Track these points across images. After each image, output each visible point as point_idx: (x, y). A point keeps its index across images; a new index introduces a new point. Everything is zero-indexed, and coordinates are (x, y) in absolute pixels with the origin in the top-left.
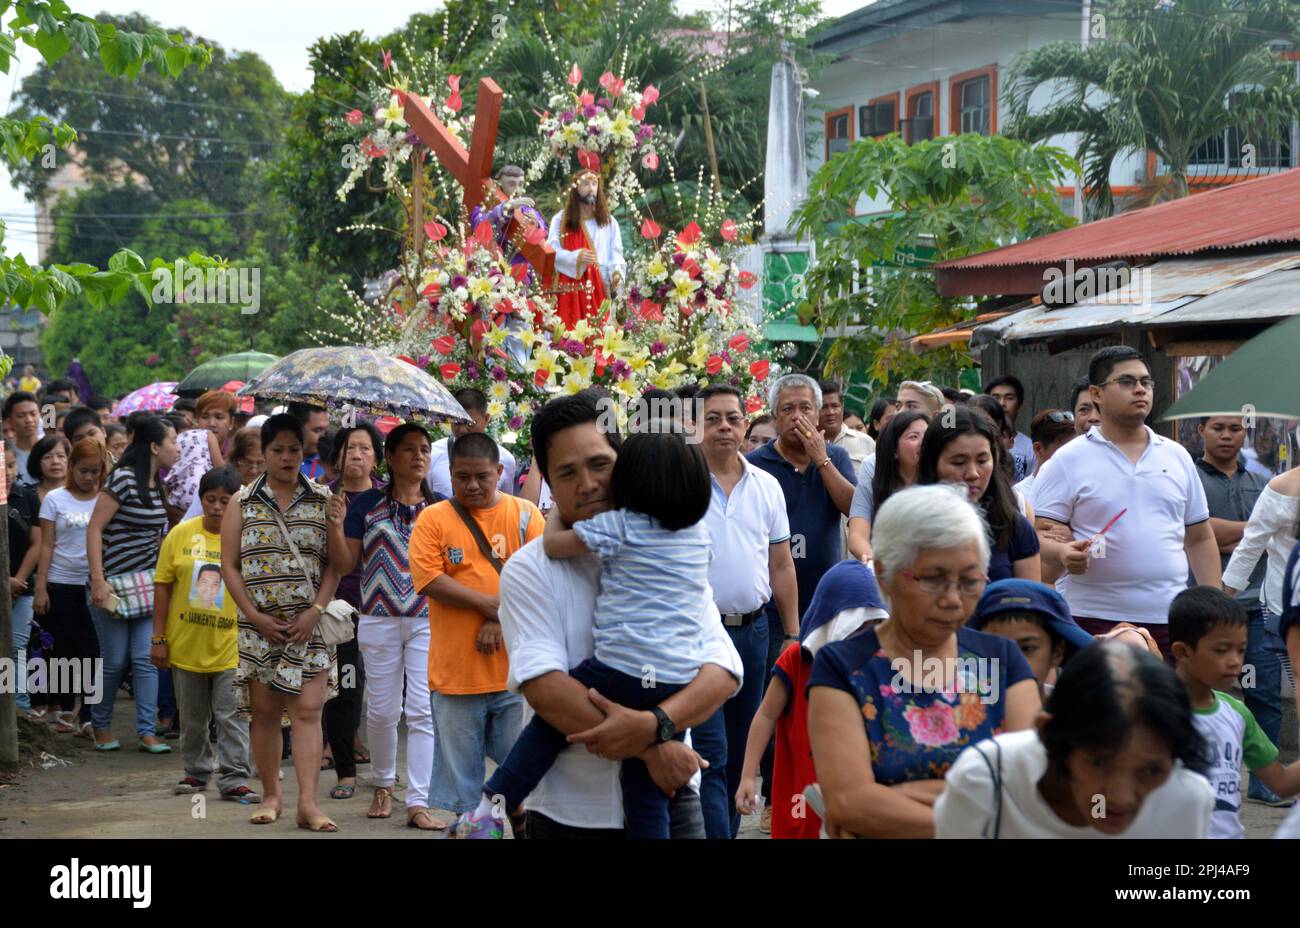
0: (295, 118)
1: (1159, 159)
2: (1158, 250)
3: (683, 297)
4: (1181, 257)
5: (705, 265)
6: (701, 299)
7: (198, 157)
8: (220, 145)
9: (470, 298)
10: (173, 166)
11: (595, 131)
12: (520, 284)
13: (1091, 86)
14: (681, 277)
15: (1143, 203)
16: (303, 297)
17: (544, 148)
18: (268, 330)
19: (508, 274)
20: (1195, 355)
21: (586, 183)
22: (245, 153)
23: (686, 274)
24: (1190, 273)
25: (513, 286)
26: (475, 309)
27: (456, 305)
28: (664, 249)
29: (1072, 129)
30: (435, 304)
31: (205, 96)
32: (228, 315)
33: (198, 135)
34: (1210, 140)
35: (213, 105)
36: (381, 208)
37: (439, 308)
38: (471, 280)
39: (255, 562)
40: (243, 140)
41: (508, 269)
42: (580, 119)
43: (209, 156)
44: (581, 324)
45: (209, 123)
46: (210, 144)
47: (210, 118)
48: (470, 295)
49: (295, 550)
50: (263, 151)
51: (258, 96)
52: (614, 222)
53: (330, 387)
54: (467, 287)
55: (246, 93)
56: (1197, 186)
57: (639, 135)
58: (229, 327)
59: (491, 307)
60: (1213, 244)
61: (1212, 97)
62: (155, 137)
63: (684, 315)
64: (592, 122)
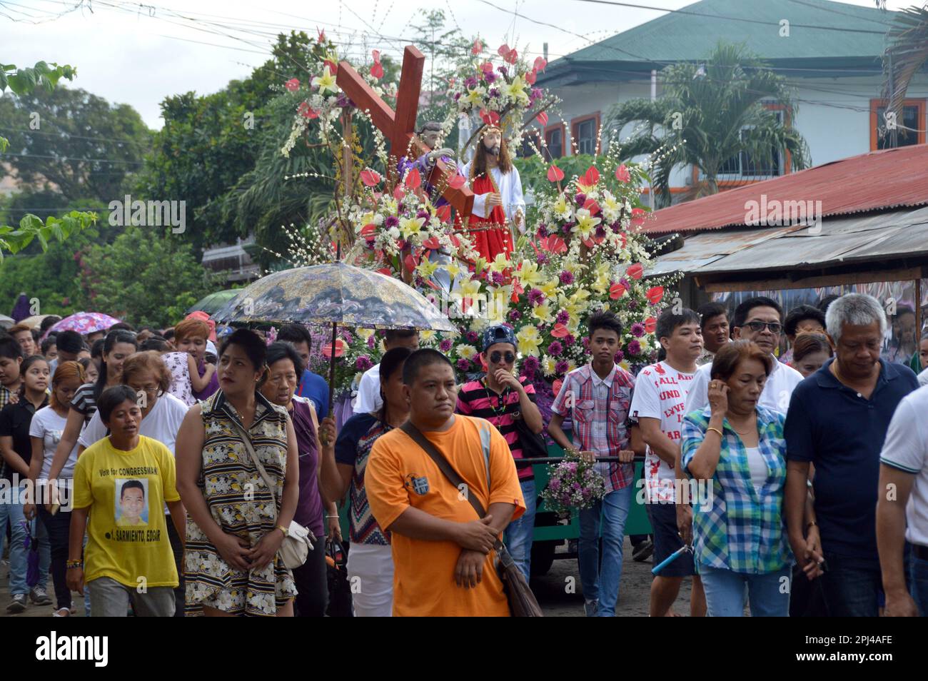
0: (155, 146)
1: (700, 170)
2: (700, 226)
3: (586, 232)
4: (714, 231)
5: (603, 204)
6: (601, 232)
7: (92, 171)
8: (107, 164)
9: (401, 237)
10: (76, 178)
11: (495, 93)
12: (444, 223)
13: (657, 126)
14: (584, 214)
15: (691, 198)
16: (164, 261)
17: (452, 110)
18: (140, 280)
19: (433, 215)
20: (723, 291)
21: (491, 136)
22: (124, 169)
23: (587, 212)
24: (719, 240)
25: (439, 225)
26: (406, 246)
27: (390, 243)
28: (567, 190)
29: (646, 152)
30: (371, 242)
31: (96, 132)
32: (115, 270)
33: (92, 158)
34: (730, 159)
35: (102, 138)
36: (212, 203)
37: (375, 245)
38: (403, 221)
39: (222, 480)
40: (122, 161)
41: (434, 211)
42: (482, 84)
43: (100, 172)
44: (500, 257)
45: (99, 150)
46: (101, 164)
47: (100, 147)
48: (402, 233)
49: (261, 469)
50: (135, 168)
51: (131, 132)
52: (515, 169)
53: (332, 313)
54: (399, 227)
55: (124, 130)
56: (723, 187)
57: (532, 96)
58: (116, 278)
59: (420, 244)
60: (732, 223)
61: (731, 133)
62: (64, 159)
63: (585, 248)
64: (492, 86)
